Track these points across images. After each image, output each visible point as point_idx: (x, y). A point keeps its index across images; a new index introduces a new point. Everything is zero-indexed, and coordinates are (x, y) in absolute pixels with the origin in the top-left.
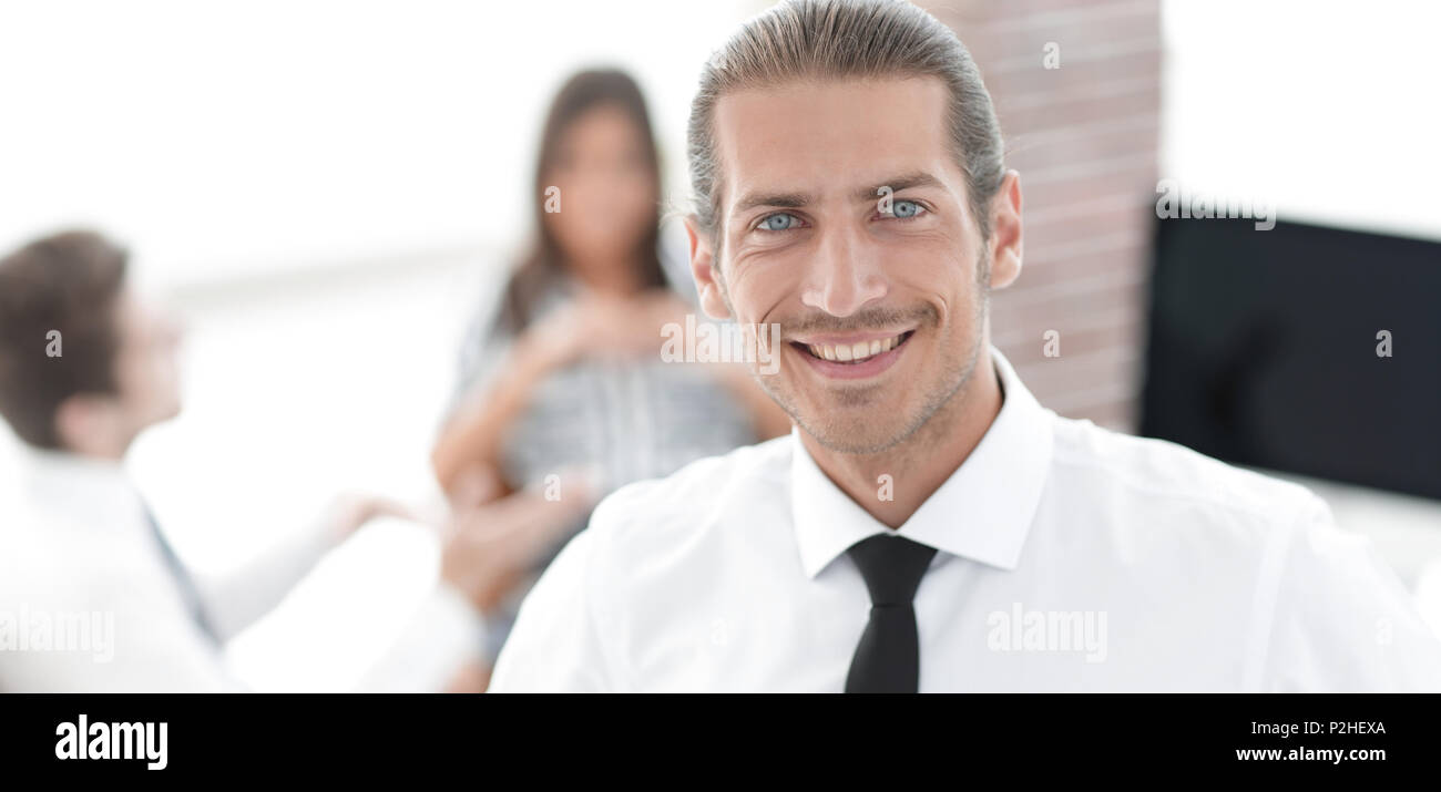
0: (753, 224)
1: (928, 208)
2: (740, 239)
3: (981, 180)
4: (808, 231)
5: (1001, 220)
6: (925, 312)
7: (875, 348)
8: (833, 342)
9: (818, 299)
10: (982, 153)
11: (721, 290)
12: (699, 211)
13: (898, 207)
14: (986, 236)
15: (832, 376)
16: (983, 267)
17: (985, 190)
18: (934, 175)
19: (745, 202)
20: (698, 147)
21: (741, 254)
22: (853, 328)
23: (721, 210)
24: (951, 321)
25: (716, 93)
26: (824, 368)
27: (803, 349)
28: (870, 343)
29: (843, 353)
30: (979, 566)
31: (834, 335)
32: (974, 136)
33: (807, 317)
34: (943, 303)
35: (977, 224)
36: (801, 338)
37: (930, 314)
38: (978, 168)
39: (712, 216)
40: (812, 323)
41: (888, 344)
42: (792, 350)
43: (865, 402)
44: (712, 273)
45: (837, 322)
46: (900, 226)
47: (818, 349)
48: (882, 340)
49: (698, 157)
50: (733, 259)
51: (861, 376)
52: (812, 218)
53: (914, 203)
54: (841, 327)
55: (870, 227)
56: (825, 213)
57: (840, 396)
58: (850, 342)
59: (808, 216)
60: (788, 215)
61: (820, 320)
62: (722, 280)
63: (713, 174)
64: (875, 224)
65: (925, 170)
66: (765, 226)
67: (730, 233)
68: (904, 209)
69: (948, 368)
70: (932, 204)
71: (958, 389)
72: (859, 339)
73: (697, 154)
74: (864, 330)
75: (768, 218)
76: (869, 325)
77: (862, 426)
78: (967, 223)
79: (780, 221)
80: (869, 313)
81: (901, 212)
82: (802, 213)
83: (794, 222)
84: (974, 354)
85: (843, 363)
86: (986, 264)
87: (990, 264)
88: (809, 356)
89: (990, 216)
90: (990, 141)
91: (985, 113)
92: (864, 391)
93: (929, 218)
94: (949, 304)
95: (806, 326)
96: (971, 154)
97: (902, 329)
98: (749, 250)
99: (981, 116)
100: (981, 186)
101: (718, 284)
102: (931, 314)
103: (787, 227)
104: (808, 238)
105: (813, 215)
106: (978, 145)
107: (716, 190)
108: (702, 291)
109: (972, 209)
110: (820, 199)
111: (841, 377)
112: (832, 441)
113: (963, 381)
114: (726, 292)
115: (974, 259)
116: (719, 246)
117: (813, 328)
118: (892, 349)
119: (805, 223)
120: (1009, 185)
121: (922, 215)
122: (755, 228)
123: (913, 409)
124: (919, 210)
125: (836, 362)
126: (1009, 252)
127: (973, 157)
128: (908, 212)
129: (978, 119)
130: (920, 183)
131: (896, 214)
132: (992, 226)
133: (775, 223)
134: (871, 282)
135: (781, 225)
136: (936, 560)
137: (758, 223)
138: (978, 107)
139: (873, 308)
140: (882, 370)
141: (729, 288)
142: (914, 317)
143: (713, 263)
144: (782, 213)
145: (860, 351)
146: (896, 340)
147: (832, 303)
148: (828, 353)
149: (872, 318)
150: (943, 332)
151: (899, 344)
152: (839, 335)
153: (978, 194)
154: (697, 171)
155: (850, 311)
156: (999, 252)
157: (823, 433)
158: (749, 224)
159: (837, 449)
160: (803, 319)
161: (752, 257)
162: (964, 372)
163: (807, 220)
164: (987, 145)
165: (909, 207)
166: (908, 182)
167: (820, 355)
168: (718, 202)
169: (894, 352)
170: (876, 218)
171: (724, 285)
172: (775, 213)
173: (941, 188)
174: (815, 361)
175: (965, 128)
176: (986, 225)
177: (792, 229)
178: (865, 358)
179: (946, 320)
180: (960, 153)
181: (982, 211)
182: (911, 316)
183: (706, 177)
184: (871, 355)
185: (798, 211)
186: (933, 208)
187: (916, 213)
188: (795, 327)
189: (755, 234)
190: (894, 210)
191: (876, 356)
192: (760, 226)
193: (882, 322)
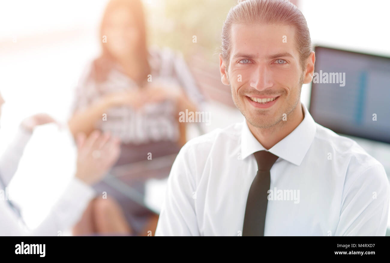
0: (238, 61)
1: (287, 62)
2: (234, 65)
3: (304, 54)
4: (253, 65)
5: (309, 65)
6: (283, 92)
7: (269, 100)
9: (254, 85)
10: (305, 47)
11: (227, 77)
12: (224, 54)
13: (279, 61)
14: (303, 70)
15: (256, 107)
16: (302, 79)
18: (290, 54)
19: (237, 55)
20: (225, 37)
21: (234, 69)
22: (263, 94)
23: (230, 55)
26: (254, 104)
27: (249, 99)
28: (267, 99)
29: (259, 100)
30: (290, 163)
31: (257, 96)
32: (303, 42)
33: (251, 90)
34: (288, 89)
35: (302, 67)
36: (249, 95)
37: (285, 92)
38: (303, 51)
39: (227, 56)
40: (252, 92)
41: (272, 99)
42: (246, 98)
43: (264, 114)
44: (225, 72)
45: (259, 92)
46: (279, 66)
47: (253, 99)
49: (225, 39)
50: (232, 70)
51: (264, 108)
52: (255, 62)
53: (284, 60)
54: (260, 94)
55: (270, 66)
56: (258, 60)
57: (257, 112)
58: (261, 98)
60: (248, 60)
61: (254, 91)
62: (228, 75)
63: (228, 45)
64: (272, 65)
66: (242, 62)
67: (231, 63)
68: (281, 61)
69: (289, 107)
71: (291, 112)
72: (264, 97)
75: (242, 60)
76: (267, 94)
77: (263, 121)
78: (298, 67)
79: (246, 61)
80: (268, 90)
81: (280, 62)
83: (250, 62)
84: (296, 103)
85: (259, 103)
86: (303, 78)
87: (304, 78)
89: (306, 64)
90: (308, 43)
92: (264, 111)
94: (290, 90)
95: (250, 92)
96: (302, 47)
97: (276, 96)
98: (236, 68)
99: (306, 36)
100: (304, 56)
101: (227, 76)
103: (247, 63)
104: (253, 67)
106: (304, 44)
107: (229, 50)
108: (222, 76)
109: (300, 62)
110: (257, 57)
111: (259, 107)
113: (293, 110)
114: (229, 78)
115: (299, 77)
116: (228, 65)
117: (252, 93)
118: (273, 100)
119: (252, 63)
120: (312, 55)
121: (286, 64)
122: (239, 62)
123: (277, 118)
124: (285, 62)
125: (257, 102)
126: (310, 75)
127: (302, 48)
128: (282, 62)
129: (305, 37)
131: (278, 63)
132: (306, 67)
134: (269, 82)
135: (245, 62)
136: (278, 160)
137: (240, 61)
138: (305, 34)
140: (270, 106)
143: (226, 69)
144: (246, 59)
145: (264, 100)
146: (275, 98)
147: (258, 86)
148: (255, 100)
149: (268, 92)
150: (287, 97)
152: (259, 96)
153: (303, 58)
155: (263, 89)
156: (307, 74)
158: (237, 61)
159: (255, 126)
160: (250, 90)
161: (237, 70)
162: (293, 108)
163: (253, 61)
164: (306, 45)
165: (282, 61)
166: (282, 55)
167: (253, 100)
168: (229, 53)
169: (274, 101)
170: (273, 63)
171: (228, 76)
172: (245, 59)
173: (292, 57)
174: (252, 102)
175: (301, 40)
176: (304, 67)
177: (249, 63)
178: (265, 102)
179: (289, 94)
180: (298, 47)
181: (303, 63)
182: (279, 92)
183: (226, 45)
184: (267, 102)
185: (251, 59)
186: (289, 62)
187: (284, 63)
188: (247, 92)
189: (238, 64)
190: (278, 61)
191: (268, 102)
192: (240, 62)
193: (271, 93)
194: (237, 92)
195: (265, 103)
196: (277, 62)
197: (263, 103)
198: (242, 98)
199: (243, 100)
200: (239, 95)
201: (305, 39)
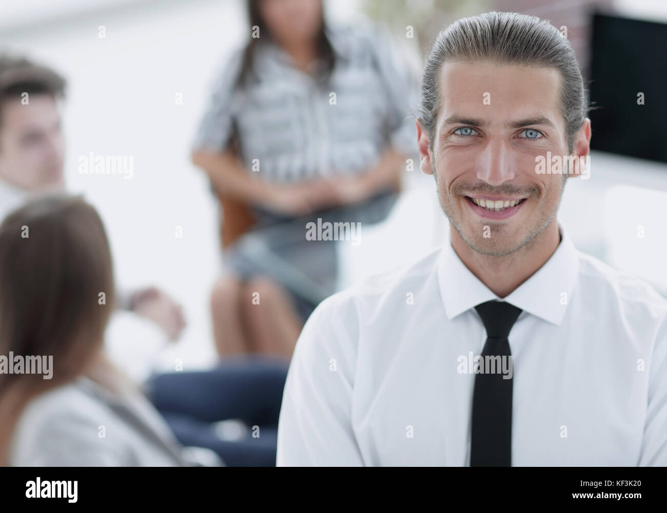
0: (453, 130)
1: (544, 135)
2: (445, 137)
3: (572, 122)
4: (481, 139)
5: (580, 143)
6: (534, 190)
7: (507, 204)
8: (486, 198)
9: (484, 176)
10: (575, 109)
11: (431, 160)
13: (528, 133)
14: (571, 153)
15: (483, 216)
17: (574, 128)
18: (550, 119)
19: (450, 120)
20: (429, 86)
21: (445, 145)
22: (498, 192)
23: (436, 120)
24: (547, 195)
25: (443, 61)
26: (479, 211)
27: (470, 200)
28: (504, 202)
29: (490, 204)
30: (540, 320)
32: (572, 100)
33: (476, 184)
34: (544, 186)
35: (567, 145)
36: (470, 194)
38: (571, 117)
39: (431, 122)
40: (478, 188)
41: (513, 203)
42: (464, 200)
43: (498, 231)
44: (429, 151)
45: (491, 188)
46: (528, 142)
47: (477, 201)
48: (511, 201)
49: (427, 90)
50: (440, 148)
51: (497, 218)
52: (484, 133)
53: (537, 131)
55: (512, 141)
56: (489, 130)
58: (494, 200)
59: (482, 131)
60: (471, 129)
61: (482, 186)
62: (433, 155)
63: (435, 101)
64: (515, 140)
65: (546, 117)
66: (458, 132)
67: (440, 134)
68: (531, 134)
69: (543, 219)
70: (546, 134)
72: (500, 199)
73: (427, 89)
74: (503, 195)
75: (460, 128)
76: (506, 192)
77: (494, 243)
78: (562, 145)
79: (466, 131)
80: (507, 186)
81: (529, 136)
82: (479, 129)
83: (473, 133)
85: (489, 209)
88: (473, 204)
89: (574, 141)
91: (579, 89)
92: (498, 225)
93: (544, 140)
94: (546, 187)
95: (474, 189)
96: (569, 109)
97: (521, 197)
98: (449, 144)
99: (577, 90)
100: (572, 126)
101: (431, 157)
102: (537, 191)
103: (470, 134)
104: (480, 143)
105: (484, 131)
106: (573, 105)
107: (435, 111)
108: (422, 159)
109: (565, 138)
110: (489, 124)
111: (489, 217)
112: (478, 248)
114: (434, 162)
118: (515, 205)
119: (479, 134)
120: (585, 127)
121: (540, 138)
122: (454, 133)
123: (522, 238)
124: (539, 135)
125: (485, 208)
127: (570, 111)
128: (534, 135)
129: (575, 91)
130: (542, 123)
131: (528, 138)
132: (575, 147)
133: (464, 132)
135: (465, 133)
136: (521, 316)
137: (457, 130)
139: (508, 184)
140: (509, 216)
141: (436, 161)
142: (528, 191)
143: (429, 146)
144: (468, 127)
145: (499, 205)
146: (518, 202)
147: (490, 179)
148: (482, 203)
149: (508, 189)
150: (541, 202)
151: (519, 204)
153: (570, 130)
154: (426, 97)
155: (498, 183)
157: (474, 244)
158: (450, 131)
161: (451, 148)
163: (481, 133)
164: (577, 105)
165: (534, 133)
166: (535, 121)
167: (478, 204)
168: (435, 116)
169: (516, 208)
170: (516, 137)
171: (434, 159)
172: (465, 127)
173: (552, 126)
174: (475, 207)
175: (569, 96)
176: (572, 147)
177: (472, 136)
178: (501, 209)
179: (544, 195)
180: (564, 109)
181: (571, 139)
182: (526, 191)
183: (431, 101)
184: (504, 207)
185: (477, 128)
186: (546, 135)
187: (537, 137)
188: (468, 188)
189: (453, 136)
190: (526, 134)
191: (506, 209)
192: (456, 132)
193: (512, 192)
194: (450, 188)
195: (500, 211)
196: (523, 135)
197: (496, 210)
198: (458, 199)
199: (459, 204)
200: (452, 193)
201: (576, 94)
